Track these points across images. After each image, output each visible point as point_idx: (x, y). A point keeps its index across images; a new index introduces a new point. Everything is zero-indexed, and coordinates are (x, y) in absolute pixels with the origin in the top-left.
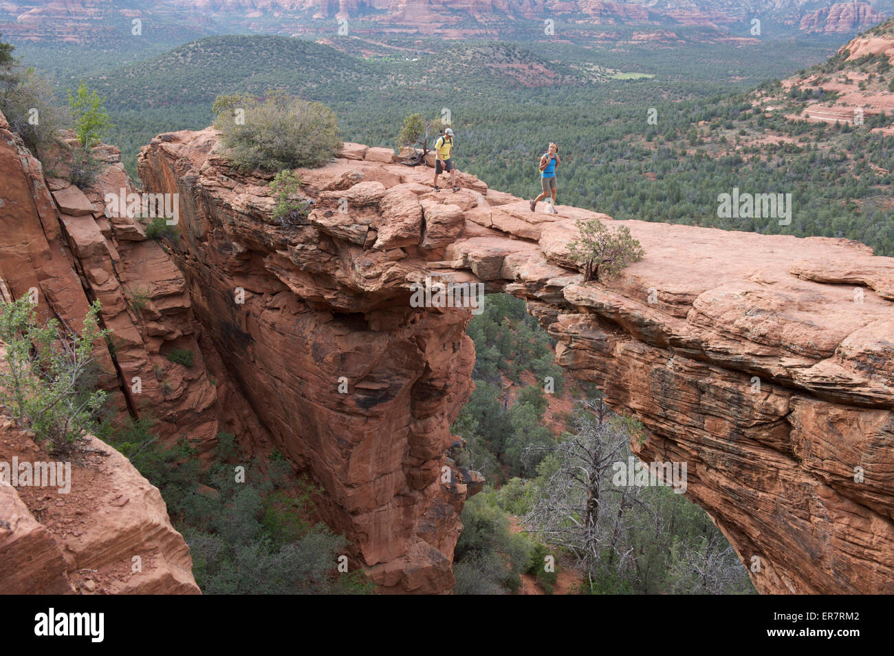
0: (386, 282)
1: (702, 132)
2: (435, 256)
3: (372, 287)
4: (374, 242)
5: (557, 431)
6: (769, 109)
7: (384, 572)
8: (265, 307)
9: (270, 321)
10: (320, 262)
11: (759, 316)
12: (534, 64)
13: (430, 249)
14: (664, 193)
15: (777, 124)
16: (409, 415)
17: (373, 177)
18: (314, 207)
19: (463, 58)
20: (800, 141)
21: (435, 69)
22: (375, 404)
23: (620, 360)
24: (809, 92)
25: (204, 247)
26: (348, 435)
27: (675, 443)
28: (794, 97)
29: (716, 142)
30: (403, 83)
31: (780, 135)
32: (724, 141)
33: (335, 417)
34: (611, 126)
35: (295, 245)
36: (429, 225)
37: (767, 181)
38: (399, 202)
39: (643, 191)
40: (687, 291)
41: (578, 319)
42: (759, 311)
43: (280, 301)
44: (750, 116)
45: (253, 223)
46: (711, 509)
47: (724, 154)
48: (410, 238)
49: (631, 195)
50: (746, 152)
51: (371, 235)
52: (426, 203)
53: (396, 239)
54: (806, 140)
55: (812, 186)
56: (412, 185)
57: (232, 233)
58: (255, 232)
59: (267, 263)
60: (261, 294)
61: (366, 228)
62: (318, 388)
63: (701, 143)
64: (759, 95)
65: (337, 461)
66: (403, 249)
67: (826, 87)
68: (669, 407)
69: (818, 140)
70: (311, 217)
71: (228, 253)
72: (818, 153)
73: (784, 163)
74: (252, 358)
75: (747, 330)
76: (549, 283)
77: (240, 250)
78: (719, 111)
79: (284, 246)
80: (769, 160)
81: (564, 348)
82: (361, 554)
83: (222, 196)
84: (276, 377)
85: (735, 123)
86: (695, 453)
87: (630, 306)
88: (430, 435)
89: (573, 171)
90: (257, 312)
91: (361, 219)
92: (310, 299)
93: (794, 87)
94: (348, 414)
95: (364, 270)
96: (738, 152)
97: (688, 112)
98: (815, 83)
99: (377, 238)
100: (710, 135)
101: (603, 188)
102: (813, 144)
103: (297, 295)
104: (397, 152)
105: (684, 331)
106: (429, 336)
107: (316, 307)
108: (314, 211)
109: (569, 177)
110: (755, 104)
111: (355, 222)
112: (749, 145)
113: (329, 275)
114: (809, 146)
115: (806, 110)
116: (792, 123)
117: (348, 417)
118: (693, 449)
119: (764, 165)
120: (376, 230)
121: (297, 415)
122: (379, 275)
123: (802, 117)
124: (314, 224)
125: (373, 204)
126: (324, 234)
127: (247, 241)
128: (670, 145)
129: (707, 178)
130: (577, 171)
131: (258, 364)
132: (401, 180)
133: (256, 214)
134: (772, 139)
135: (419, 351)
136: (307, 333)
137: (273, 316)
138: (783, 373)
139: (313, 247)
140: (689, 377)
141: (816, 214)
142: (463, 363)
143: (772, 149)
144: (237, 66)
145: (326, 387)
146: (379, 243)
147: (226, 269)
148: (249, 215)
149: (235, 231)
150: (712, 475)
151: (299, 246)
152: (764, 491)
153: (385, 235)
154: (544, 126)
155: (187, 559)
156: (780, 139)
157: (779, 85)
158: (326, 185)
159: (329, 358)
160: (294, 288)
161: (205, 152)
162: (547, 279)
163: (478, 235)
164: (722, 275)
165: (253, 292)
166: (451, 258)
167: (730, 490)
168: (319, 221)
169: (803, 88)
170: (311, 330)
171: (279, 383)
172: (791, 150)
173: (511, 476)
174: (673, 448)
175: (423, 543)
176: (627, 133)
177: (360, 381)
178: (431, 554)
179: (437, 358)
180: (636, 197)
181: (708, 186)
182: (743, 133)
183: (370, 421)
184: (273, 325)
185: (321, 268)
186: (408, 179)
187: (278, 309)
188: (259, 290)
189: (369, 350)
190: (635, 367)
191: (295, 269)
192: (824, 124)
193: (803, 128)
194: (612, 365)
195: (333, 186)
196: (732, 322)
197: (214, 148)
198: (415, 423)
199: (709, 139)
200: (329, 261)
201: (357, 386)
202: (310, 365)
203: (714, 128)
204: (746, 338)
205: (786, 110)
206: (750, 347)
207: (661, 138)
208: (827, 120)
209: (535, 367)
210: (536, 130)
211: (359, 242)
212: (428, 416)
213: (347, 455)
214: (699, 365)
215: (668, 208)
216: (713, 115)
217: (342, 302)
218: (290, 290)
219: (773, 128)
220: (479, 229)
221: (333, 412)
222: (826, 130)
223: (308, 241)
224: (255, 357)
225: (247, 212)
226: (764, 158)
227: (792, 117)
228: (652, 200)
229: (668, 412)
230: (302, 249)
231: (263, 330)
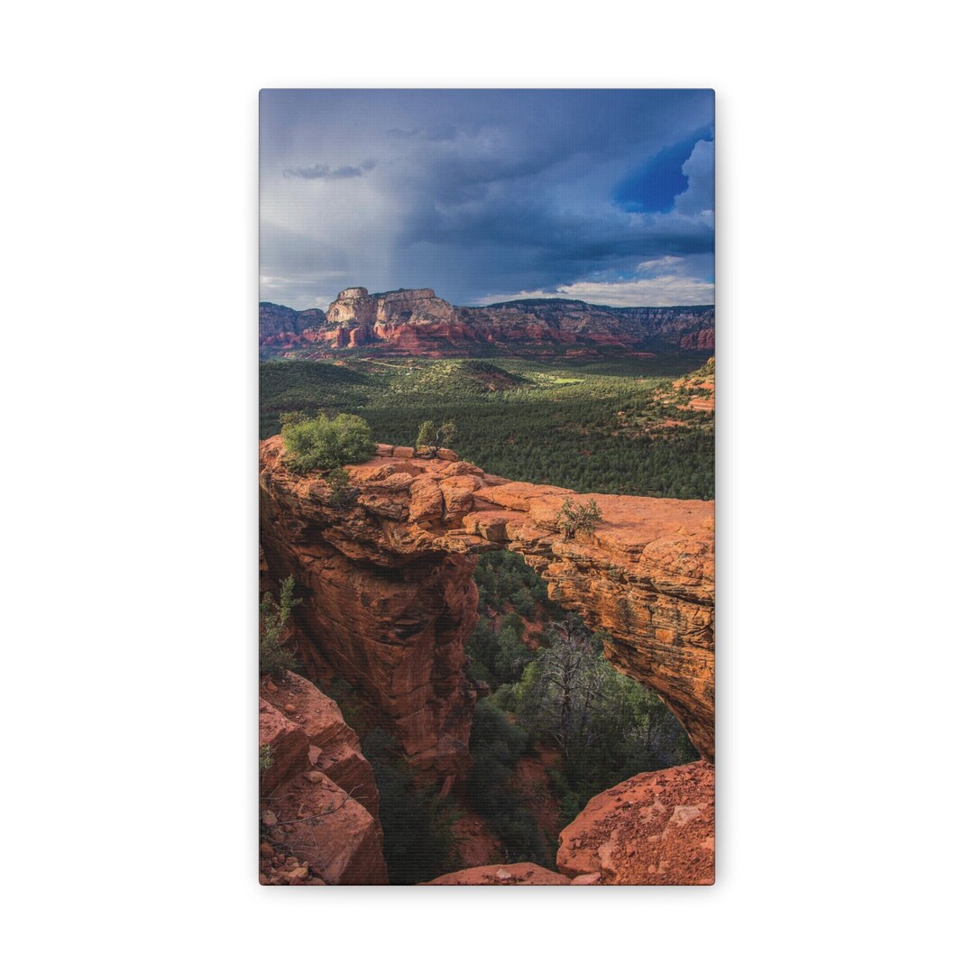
0: (419, 546)
1: (621, 420)
2: (454, 526)
3: (409, 549)
4: (407, 517)
5: (533, 647)
6: (666, 402)
7: (421, 760)
8: (324, 568)
9: (327, 578)
10: (366, 533)
11: (688, 558)
12: (497, 374)
13: (450, 521)
14: (598, 464)
15: (672, 412)
16: (434, 642)
17: (401, 469)
18: (361, 494)
19: (444, 372)
20: (689, 424)
21: (423, 380)
22: (410, 636)
23: (594, 593)
24: (691, 390)
25: (276, 525)
26: (390, 659)
27: (636, 650)
28: (682, 393)
29: (631, 427)
30: (400, 391)
31: (676, 420)
32: (637, 425)
33: (380, 647)
34: (556, 417)
35: (348, 521)
36: (448, 504)
37: (669, 453)
38: (423, 487)
39: (582, 464)
40: (638, 543)
41: (563, 567)
42: (687, 555)
43: (335, 562)
44: (654, 407)
45: (315, 506)
46: (662, 693)
47: (638, 434)
48: (435, 513)
49: (574, 467)
50: (653, 432)
51: (404, 513)
52: (444, 487)
53: (426, 515)
54: (693, 423)
55: (699, 456)
56: (431, 474)
57: (298, 514)
58: (316, 513)
59: (326, 534)
60: (320, 558)
61: (400, 507)
62: (367, 626)
63: (622, 428)
64: (658, 392)
65: (383, 679)
66: (430, 522)
67: (702, 386)
68: (630, 625)
69: (700, 423)
70: (360, 501)
71: (295, 529)
72: (702, 432)
73: (679, 440)
74: (314, 606)
75: (680, 568)
76: (540, 542)
77: (304, 526)
78: (631, 405)
79: (339, 522)
80: (669, 438)
81: (553, 588)
82: (403, 747)
83: (290, 487)
84: (333, 619)
85: (643, 412)
86: (649, 655)
87: (599, 556)
88: (451, 656)
89: (530, 451)
90: (318, 572)
91: (396, 501)
92: (359, 560)
93: (681, 387)
94: (390, 644)
95: (402, 538)
96: (647, 433)
97: (610, 405)
98: (695, 384)
99: (409, 514)
100: (626, 422)
101: (553, 462)
102: (697, 426)
103: (349, 558)
104: (416, 450)
105: (639, 571)
106: (447, 583)
107: (364, 566)
108: (362, 497)
109: (528, 456)
110: (656, 398)
111: (392, 503)
112: (654, 428)
113: (374, 543)
114: (695, 428)
115: (691, 403)
116: (682, 411)
117: (390, 646)
118: (648, 652)
119: (666, 442)
120: (407, 508)
121: (351, 648)
122: (413, 541)
123: (689, 407)
124: (362, 505)
125: (405, 490)
126: (369, 513)
127: (310, 520)
128: (599, 430)
129: (627, 453)
130: (534, 451)
131: (319, 610)
132: (423, 471)
133: (317, 500)
134: (670, 423)
135: (440, 595)
136: (356, 585)
137: (330, 574)
138: (706, 596)
139: (361, 522)
140: (644, 603)
141: (704, 476)
142: (470, 601)
143: (671, 430)
144: (276, 384)
145: (373, 625)
146: (412, 518)
147: (293, 541)
148: (311, 501)
149: (300, 513)
150: (662, 670)
151: (351, 522)
152: (697, 676)
153: (416, 510)
154: (507, 418)
155: (358, 745)
156: (675, 423)
157: (671, 385)
158: (368, 477)
159: (374, 604)
160: (347, 553)
161: (275, 456)
162: (538, 539)
163: (484, 509)
164: (659, 530)
165: (314, 557)
166: (465, 527)
167: (675, 678)
168: (366, 504)
169: (687, 388)
170: (359, 584)
171: (336, 624)
172: (683, 430)
173: (501, 683)
174: (635, 653)
175: (448, 736)
176: (568, 422)
177: (399, 618)
178: (455, 744)
179: (453, 598)
180: (578, 468)
181: (628, 458)
182: (650, 420)
183: (407, 648)
184: (330, 581)
185: (367, 538)
186: (428, 469)
187: (333, 568)
188: (318, 555)
189: (404, 596)
190: (605, 598)
191: (348, 539)
192: (704, 412)
193: (691, 415)
194: (589, 597)
195: (373, 478)
196: (669, 563)
197: (282, 452)
198: (439, 647)
199: (627, 424)
200: (373, 532)
201: (397, 623)
202: (359, 609)
203: (629, 416)
204: (679, 573)
205: (677, 403)
206: (684, 580)
207: (593, 424)
208: (705, 409)
209: (514, 599)
210: (501, 422)
211: (396, 517)
212: (448, 642)
213: (391, 675)
214: (649, 594)
215: (601, 476)
216: (628, 407)
217: (384, 561)
218: (343, 554)
219: (670, 416)
220: (484, 505)
221: (378, 644)
222: (706, 416)
223: (357, 518)
224: (316, 605)
225: (309, 498)
226: (665, 437)
227: (682, 407)
228: (590, 471)
229: (630, 628)
230: (353, 524)
231: (323, 585)
